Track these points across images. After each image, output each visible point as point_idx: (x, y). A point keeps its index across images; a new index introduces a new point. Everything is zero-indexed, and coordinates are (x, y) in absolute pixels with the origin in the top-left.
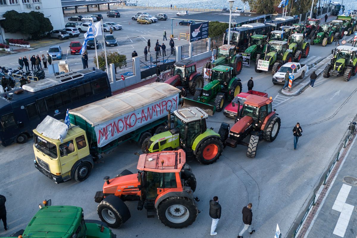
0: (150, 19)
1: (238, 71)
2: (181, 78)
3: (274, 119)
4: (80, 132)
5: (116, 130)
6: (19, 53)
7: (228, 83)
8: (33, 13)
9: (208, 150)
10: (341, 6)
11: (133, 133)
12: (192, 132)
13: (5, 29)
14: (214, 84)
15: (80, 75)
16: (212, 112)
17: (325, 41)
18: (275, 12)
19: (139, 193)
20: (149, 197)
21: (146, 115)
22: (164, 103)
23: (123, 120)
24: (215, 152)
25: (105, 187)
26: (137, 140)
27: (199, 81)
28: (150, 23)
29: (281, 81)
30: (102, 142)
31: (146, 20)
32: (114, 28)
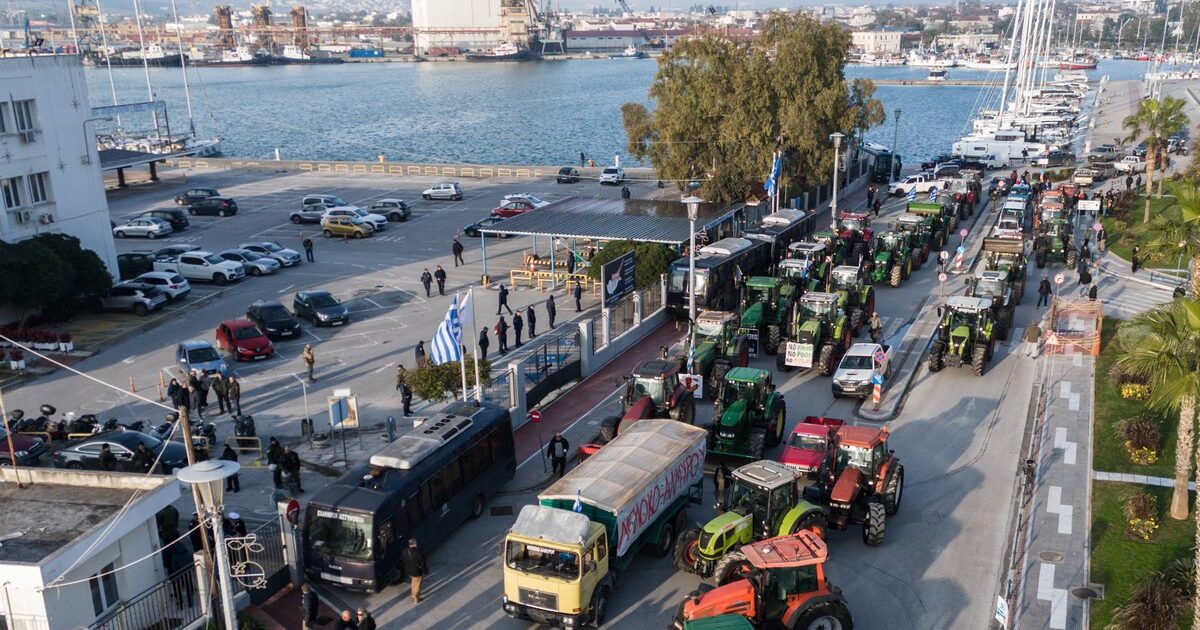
0: (363, 219)
3: (896, 470)
4: (600, 529)
5: (638, 522)
7: (765, 406)
10: (889, 156)
14: (740, 410)
15: (467, 422)
17: (896, 273)
18: (750, 196)
19: (750, 611)
20: (771, 615)
21: (670, 486)
22: (689, 460)
23: (647, 499)
25: (693, 612)
26: (656, 541)
29: (854, 390)
30: (623, 548)
32: (278, 260)
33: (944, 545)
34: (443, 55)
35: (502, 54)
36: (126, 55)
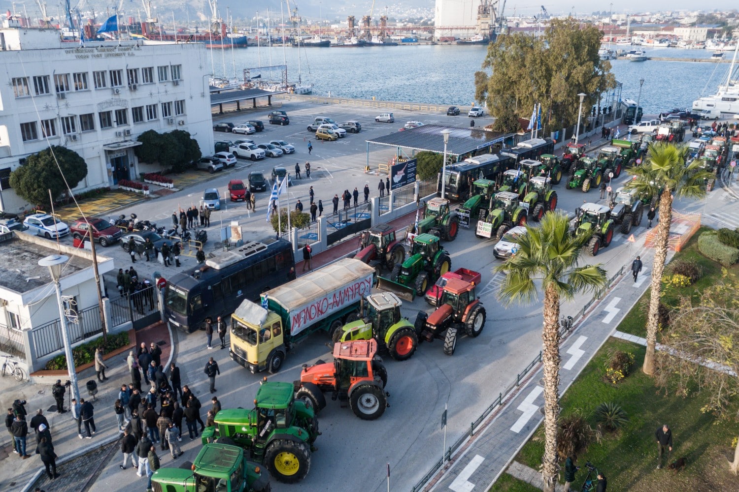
0: (335, 131)
1: (452, 235)
2: (376, 248)
3: (477, 309)
4: (276, 318)
5: (308, 317)
6: (162, 198)
7: (432, 259)
8: (176, 132)
9: (402, 343)
10: (635, 108)
11: (323, 320)
12: (385, 321)
13: (139, 158)
14: (416, 259)
15: (264, 247)
16: (411, 297)
17: (586, 183)
18: (520, 128)
19: (333, 382)
20: (343, 387)
21: (338, 299)
22: (357, 286)
23: (316, 305)
24: (410, 347)
25: (303, 376)
26: (327, 329)
27: (399, 253)
28: (335, 140)
29: (503, 254)
30: (295, 331)
31: (330, 133)
32: (283, 150)
33: (489, 363)
34: (446, 41)
35: (475, 41)
36: (306, 41)
